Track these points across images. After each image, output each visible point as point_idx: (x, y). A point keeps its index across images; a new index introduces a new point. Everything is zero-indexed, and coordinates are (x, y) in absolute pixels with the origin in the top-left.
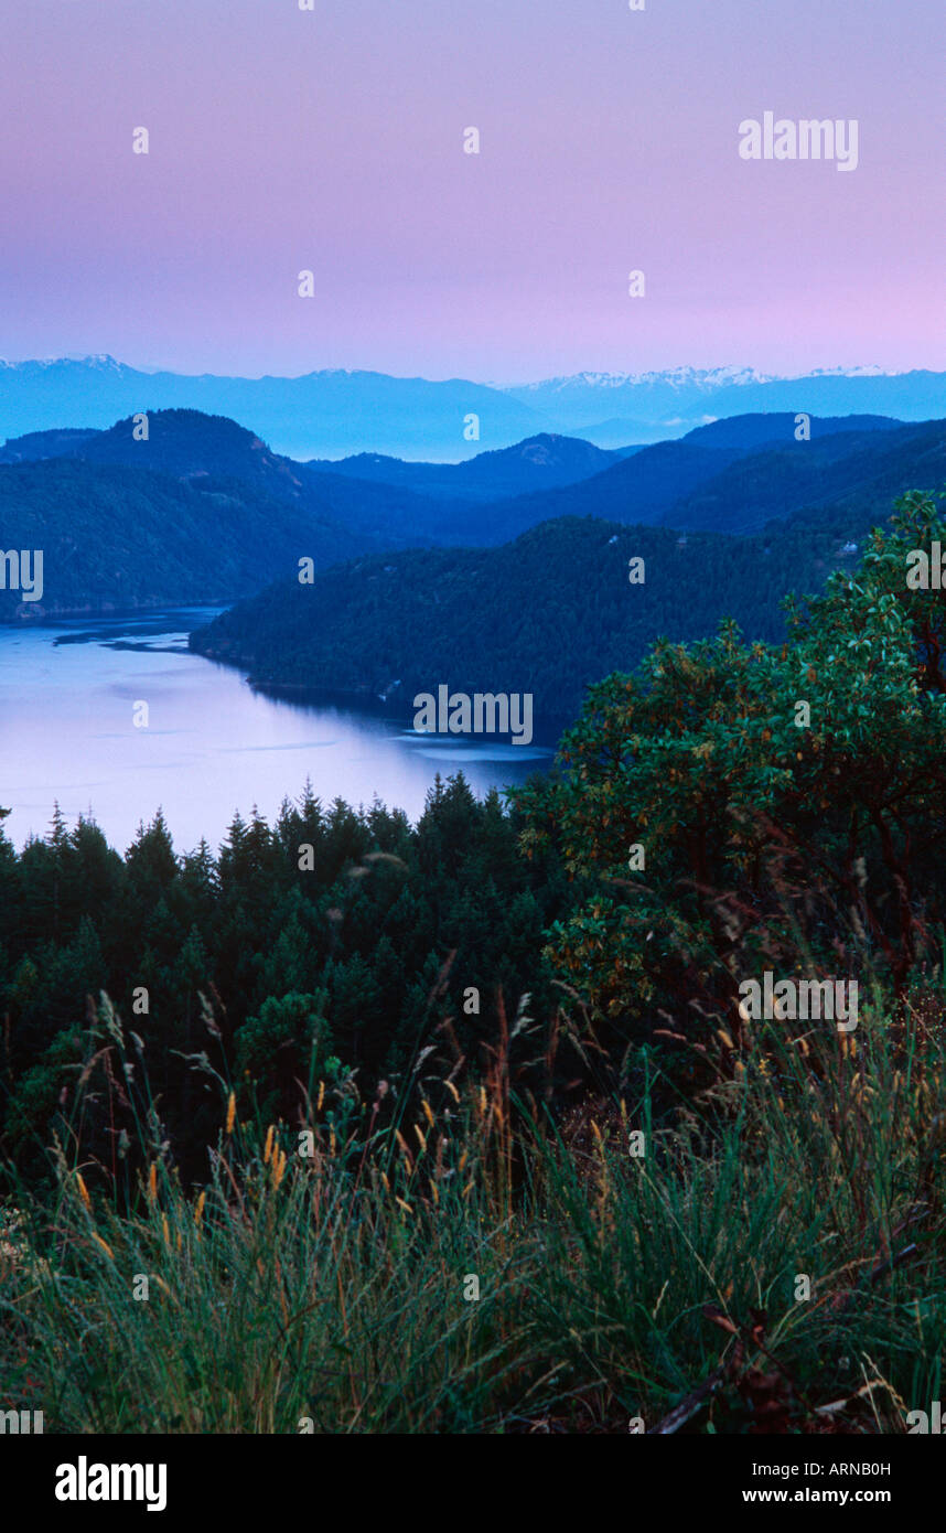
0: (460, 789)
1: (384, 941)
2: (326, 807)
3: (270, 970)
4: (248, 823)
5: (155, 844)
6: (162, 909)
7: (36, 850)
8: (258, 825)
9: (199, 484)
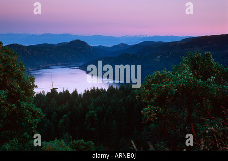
0: (112, 86)
1: (104, 105)
2: (96, 88)
3: (90, 108)
4: (87, 90)
5: (75, 92)
6: (76, 100)
7: (61, 93)
8: (88, 90)
9: (80, 49)
